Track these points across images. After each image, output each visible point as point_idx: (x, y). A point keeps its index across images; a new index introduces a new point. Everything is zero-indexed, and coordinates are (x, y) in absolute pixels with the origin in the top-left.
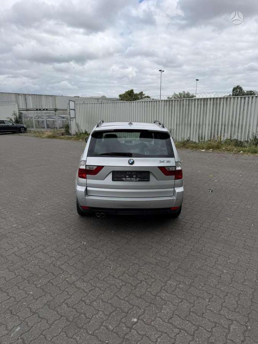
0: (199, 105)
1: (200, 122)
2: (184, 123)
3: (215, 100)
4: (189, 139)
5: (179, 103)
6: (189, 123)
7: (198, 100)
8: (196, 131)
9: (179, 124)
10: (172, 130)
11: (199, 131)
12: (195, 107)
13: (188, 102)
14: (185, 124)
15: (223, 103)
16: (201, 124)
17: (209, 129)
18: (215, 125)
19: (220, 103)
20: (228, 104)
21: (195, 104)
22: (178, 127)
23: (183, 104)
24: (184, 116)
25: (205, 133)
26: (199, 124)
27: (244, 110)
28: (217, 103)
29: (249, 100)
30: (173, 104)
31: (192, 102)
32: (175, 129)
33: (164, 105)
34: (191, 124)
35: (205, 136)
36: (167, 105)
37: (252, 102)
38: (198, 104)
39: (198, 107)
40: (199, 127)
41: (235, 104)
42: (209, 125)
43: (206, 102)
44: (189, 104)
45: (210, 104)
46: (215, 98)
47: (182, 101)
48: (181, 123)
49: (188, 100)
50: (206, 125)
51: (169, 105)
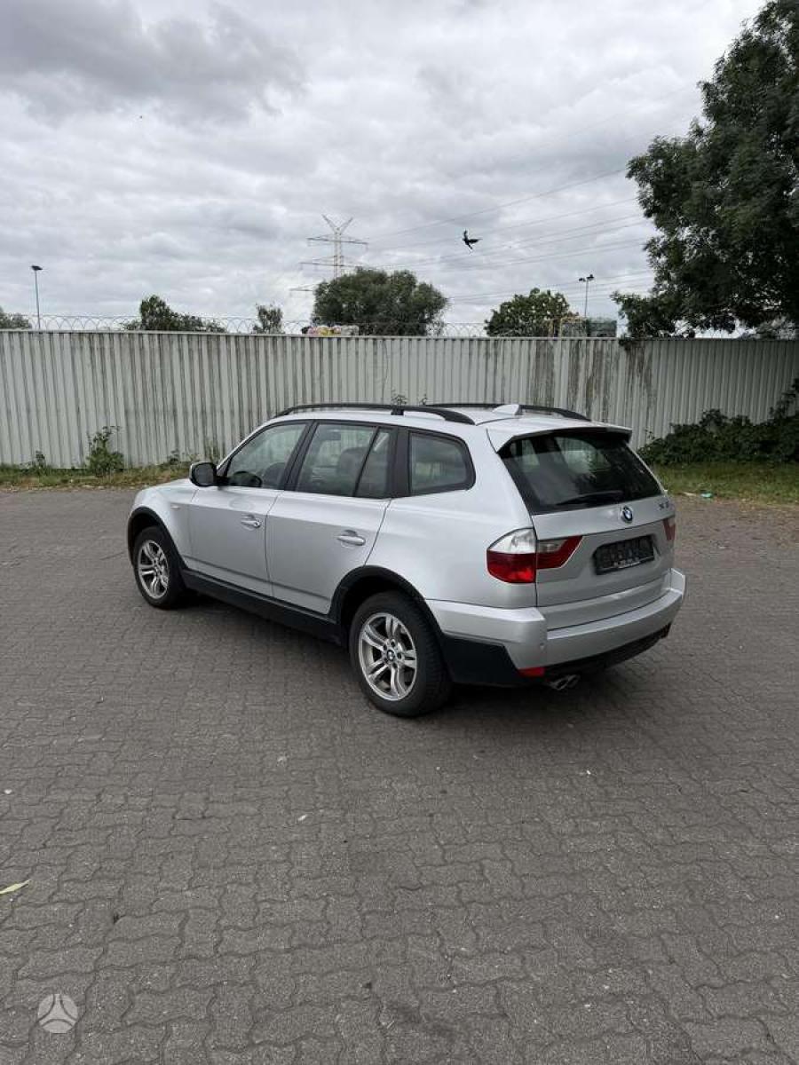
0: (196, 356)
1: (203, 405)
2: (151, 408)
3: (241, 340)
4: (173, 457)
5: (128, 345)
6: (170, 408)
7: (188, 339)
8: (195, 430)
9: (136, 412)
10: (114, 431)
11: (204, 432)
12: (181, 358)
13: (157, 341)
14: (155, 412)
15: (266, 352)
16: (208, 410)
17: (233, 426)
18: (250, 412)
19: (257, 352)
20: (279, 353)
21: (180, 351)
22: (132, 421)
23: (142, 349)
24: (149, 386)
25: (223, 437)
26: (203, 412)
27: (321, 373)
28: (247, 351)
29: (330, 347)
30: (107, 346)
31: (171, 343)
32: (123, 423)
33: (73, 349)
34: (175, 411)
35: (224, 445)
36: (81, 348)
37: (339, 353)
38: (190, 350)
39: (191, 359)
40: (204, 423)
41: (299, 356)
42: (232, 412)
43: (214, 345)
44: (160, 347)
45: (229, 351)
46: (242, 336)
47: (136, 337)
48: (141, 406)
49: (156, 337)
50: (222, 412)
51: (92, 349)
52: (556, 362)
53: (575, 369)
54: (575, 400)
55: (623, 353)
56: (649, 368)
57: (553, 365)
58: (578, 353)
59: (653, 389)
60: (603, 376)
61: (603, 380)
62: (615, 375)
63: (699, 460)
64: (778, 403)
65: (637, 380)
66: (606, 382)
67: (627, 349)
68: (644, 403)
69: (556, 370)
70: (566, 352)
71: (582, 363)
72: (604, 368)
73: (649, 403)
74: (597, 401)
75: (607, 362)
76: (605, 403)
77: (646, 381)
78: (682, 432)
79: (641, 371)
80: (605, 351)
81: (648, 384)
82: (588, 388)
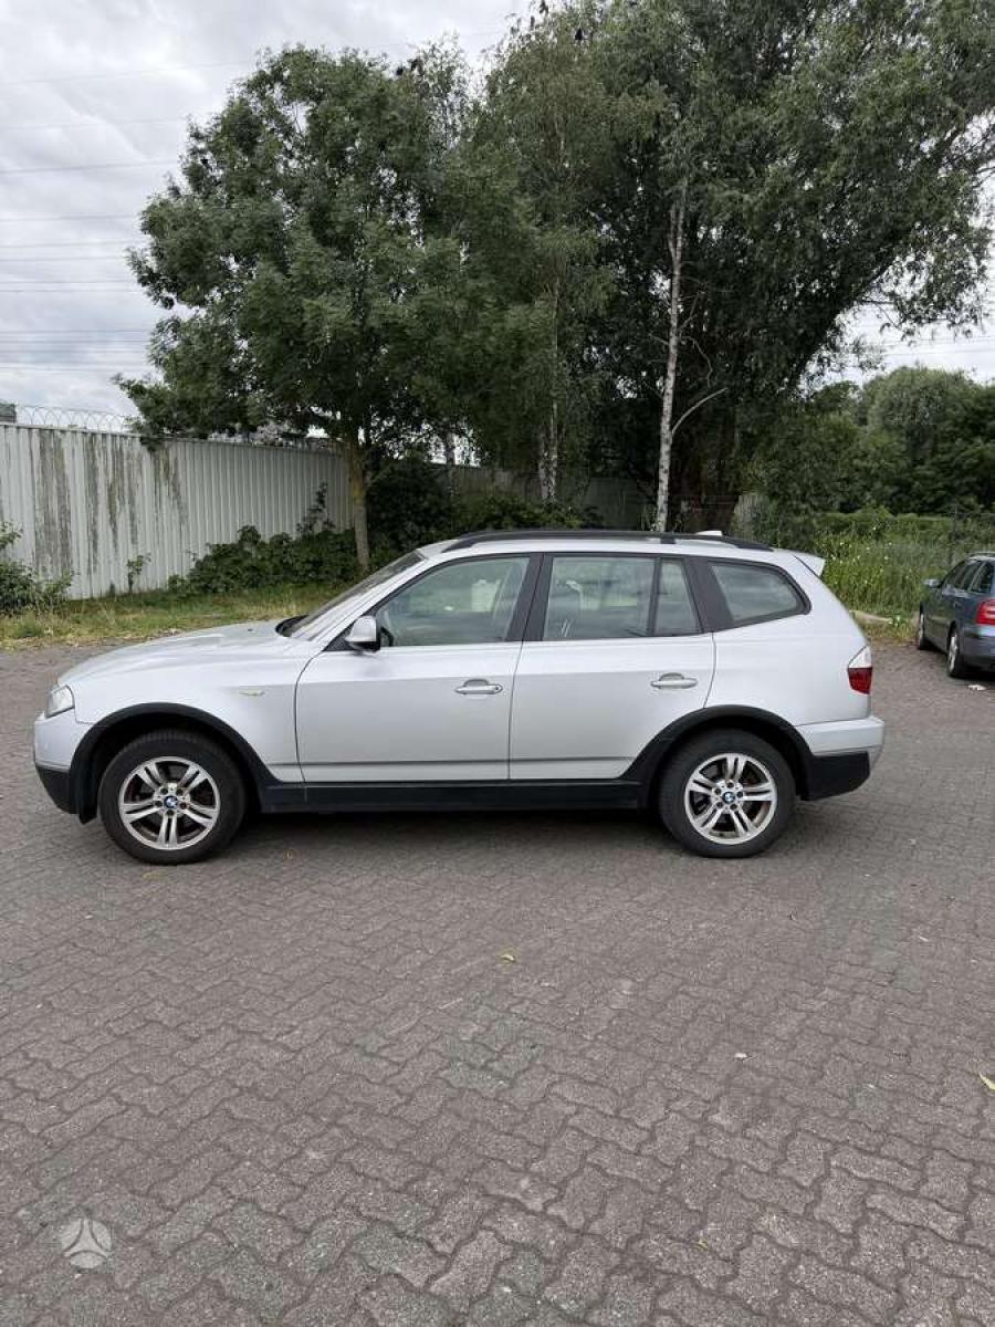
52: (67, 461)
53: (92, 472)
54: (96, 513)
55: (146, 457)
56: (176, 475)
57: (63, 467)
58: (93, 450)
59: (183, 500)
60: (126, 482)
61: (126, 488)
62: (139, 481)
63: (253, 586)
64: (304, 519)
65: (164, 489)
66: (130, 489)
67: (151, 450)
68: (176, 518)
69: (68, 471)
70: (79, 449)
71: (100, 465)
72: (126, 473)
73: (181, 518)
74: (122, 514)
75: (129, 465)
76: (132, 518)
77: (174, 490)
78: (221, 553)
79: (167, 477)
80: (125, 451)
81: (177, 495)
82: (110, 496)
